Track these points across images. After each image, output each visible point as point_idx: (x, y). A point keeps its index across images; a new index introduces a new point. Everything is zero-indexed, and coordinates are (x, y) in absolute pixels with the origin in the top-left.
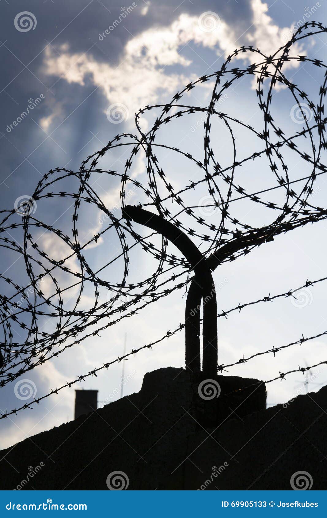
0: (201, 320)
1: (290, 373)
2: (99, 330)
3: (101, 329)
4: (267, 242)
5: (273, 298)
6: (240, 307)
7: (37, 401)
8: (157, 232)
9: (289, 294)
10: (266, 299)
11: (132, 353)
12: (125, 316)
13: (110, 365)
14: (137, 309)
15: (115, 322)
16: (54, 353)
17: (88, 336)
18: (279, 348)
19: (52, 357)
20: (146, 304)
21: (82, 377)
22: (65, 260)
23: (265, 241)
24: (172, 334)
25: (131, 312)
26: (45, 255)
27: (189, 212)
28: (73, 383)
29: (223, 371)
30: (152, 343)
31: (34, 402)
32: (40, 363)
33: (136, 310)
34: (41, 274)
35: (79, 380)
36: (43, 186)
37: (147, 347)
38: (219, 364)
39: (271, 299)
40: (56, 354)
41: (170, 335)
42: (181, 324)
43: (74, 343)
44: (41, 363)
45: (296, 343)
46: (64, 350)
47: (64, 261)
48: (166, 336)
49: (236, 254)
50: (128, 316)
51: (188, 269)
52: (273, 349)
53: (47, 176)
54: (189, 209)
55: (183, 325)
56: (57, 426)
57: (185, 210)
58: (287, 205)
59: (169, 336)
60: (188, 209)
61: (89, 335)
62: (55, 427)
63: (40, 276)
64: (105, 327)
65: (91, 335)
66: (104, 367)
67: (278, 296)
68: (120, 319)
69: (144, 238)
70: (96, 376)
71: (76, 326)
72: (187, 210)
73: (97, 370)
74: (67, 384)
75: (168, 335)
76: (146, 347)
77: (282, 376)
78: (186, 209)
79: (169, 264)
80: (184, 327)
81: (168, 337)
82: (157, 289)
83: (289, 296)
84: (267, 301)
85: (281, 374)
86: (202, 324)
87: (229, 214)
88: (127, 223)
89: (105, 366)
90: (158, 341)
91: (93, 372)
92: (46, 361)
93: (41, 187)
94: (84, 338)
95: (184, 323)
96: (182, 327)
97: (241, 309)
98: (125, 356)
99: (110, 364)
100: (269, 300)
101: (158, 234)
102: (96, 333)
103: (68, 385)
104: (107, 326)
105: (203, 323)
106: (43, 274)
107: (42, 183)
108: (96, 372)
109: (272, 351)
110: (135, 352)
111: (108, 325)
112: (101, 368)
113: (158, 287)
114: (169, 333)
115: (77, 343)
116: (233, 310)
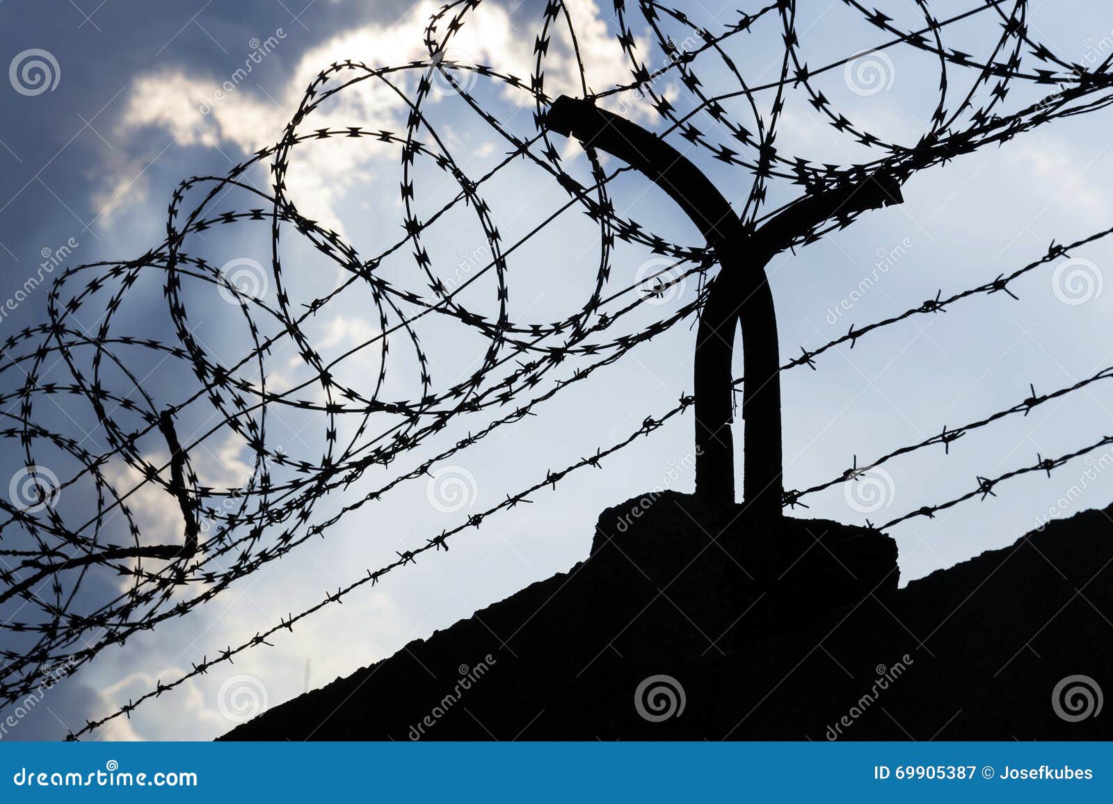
0: (738, 381)
1: (1011, 478)
2: (431, 461)
3: (438, 458)
4: (887, 206)
5: (949, 301)
6: (854, 335)
7: (288, 625)
8: (629, 165)
9: (999, 285)
10: (930, 306)
11: (545, 483)
12: (502, 421)
13: (485, 520)
14: (534, 402)
15: (475, 438)
16: (313, 527)
17: (403, 478)
18: (960, 430)
19: (308, 536)
20: (558, 388)
21: (408, 556)
22: (380, 258)
23: (883, 203)
24: (657, 426)
25: (518, 411)
26: (330, 251)
27: (716, 111)
28: (382, 572)
29: (795, 505)
30: (600, 453)
31: (281, 626)
32: (278, 553)
33: (530, 406)
34: (317, 299)
35: (400, 563)
36: (317, 97)
37: (588, 465)
38: (787, 489)
39: (943, 304)
40: (318, 530)
41: (651, 427)
42: (683, 396)
43: (366, 499)
44: (280, 555)
45: (1013, 410)
46: (340, 519)
47: (379, 262)
48: (641, 432)
49: (820, 228)
50: (508, 420)
51: (699, 264)
52: (944, 433)
53: (326, 76)
54: (716, 104)
55: (690, 398)
56: (344, 676)
57: (707, 107)
58: (943, 112)
59: (649, 430)
60: (712, 104)
61: (407, 477)
62: (339, 678)
63: (312, 304)
64: (448, 453)
65: (410, 475)
66: (467, 525)
67: (966, 294)
68: (487, 431)
69: (587, 189)
70: (447, 549)
71: (378, 451)
72: (710, 106)
73: (449, 534)
74: (369, 576)
75: (645, 429)
76: (586, 462)
77: (987, 486)
78: (707, 103)
79: (653, 252)
80: (691, 404)
81: (647, 432)
82: (611, 322)
83: (995, 291)
84: (931, 311)
85: (982, 481)
86: (741, 391)
87: (828, 103)
88: (547, 151)
89: (470, 521)
90: (618, 447)
91: (439, 540)
92: (292, 548)
93: (312, 98)
94: (393, 484)
95: (690, 392)
96: (685, 402)
97: (857, 339)
98: (527, 492)
99: (484, 515)
100: (938, 308)
101: (632, 169)
102: (423, 469)
103: (371, 577)
104: (454, 450)
105: (743, 390)
106: (323, 300)
107: (314, 90)
108: (446, 540)
109: (941, 438)
110: (553, 478)
111: (456, 447)
112: (461, 528)
113: (614, 318)
114: (649, 424)
115: (375, 498)
116: (833, 343)
